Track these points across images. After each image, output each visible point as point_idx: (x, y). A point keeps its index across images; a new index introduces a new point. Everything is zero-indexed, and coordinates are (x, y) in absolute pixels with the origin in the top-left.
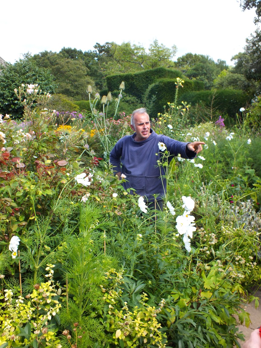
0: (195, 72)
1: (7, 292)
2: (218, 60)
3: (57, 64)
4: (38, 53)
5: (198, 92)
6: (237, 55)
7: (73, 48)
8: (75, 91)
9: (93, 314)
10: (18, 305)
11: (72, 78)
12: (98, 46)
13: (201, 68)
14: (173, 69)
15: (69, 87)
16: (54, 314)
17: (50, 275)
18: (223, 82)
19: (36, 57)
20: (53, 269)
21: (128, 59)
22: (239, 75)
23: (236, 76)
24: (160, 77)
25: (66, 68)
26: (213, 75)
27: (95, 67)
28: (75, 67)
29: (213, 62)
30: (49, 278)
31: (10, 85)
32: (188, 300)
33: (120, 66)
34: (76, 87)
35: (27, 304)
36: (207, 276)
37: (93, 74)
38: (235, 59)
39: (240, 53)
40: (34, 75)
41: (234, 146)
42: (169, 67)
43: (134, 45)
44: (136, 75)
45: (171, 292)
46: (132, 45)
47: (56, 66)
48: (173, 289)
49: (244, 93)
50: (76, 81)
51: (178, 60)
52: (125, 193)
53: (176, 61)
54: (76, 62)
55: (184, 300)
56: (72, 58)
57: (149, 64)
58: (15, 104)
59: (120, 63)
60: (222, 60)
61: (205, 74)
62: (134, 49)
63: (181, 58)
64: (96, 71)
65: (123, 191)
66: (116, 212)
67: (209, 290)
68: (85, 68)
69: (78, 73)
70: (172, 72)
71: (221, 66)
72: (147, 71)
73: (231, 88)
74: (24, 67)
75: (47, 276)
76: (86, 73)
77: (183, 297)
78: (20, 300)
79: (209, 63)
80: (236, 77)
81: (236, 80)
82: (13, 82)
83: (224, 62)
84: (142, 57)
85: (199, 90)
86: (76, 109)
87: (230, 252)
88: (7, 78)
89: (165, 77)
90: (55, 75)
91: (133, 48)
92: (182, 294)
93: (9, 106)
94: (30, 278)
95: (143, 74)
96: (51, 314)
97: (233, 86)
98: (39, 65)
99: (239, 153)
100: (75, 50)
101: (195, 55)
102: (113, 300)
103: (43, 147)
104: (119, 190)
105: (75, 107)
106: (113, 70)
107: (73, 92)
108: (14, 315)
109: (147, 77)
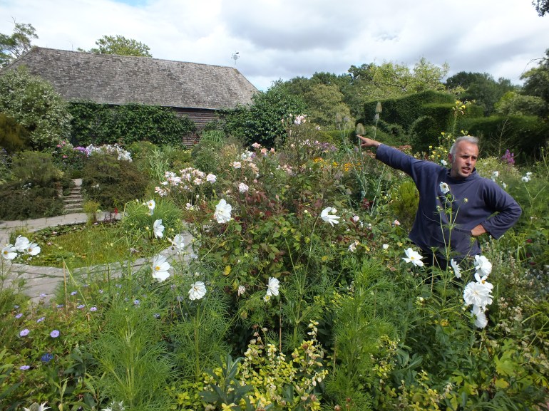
0: (468, 95)
1: (269, 347)
2: (500, 79)
3: (310, 90)
4: (288, 80)
5: (475, 120)
6: (529, 72)
7: (326, 73)
8: (328, 120)
9: (361, 387)
10: (279, 362)
11: (325, 105)
12: (353, 69)
13: (476, 91)
14: (444, 92)
15: (322, 115)
16: (320, 380)
17: (313, 333)
18: (509, 107)
19: (287, 84)
20: (317, 326)
21: (389, 82)
22: (532, 97)
23: (527, 98)
24: (427, 101)
25: (319, 95)
26: (493, 99)
27: (349, 92)
28: (329, 93)
29: (493, 81)
30: (312, 336)
31: (262, 114)
32: (475, 386)
33: (379, 90)
34: (329, 115)
35: (288, 363)
36: (499, 359)
37: (347, 100)
38: (526, 77)
39: (533, 69)
40: (286, 103)
41: (532, 190)
42: (438, 90)
43: (397, 66)
44: (398, 101)
45: (452, 372)
46: (394, 66)
47: (309, 93)
48: (455, 369)
49: (538, 120)
50: (329, 109)
51: (447, 80)
52: (400, 244)
53: (446, 82)
54: (330, 87)
55: (471, 386)
56: (325, 83)
57: (414, 86)
58: (265, 135)
59: (379, 87)
60: (505, 79)
61: (482, 97)
62: (396, 70)
63: (451, 78)
64: (350, 97)
65: (397, 241)
66: (388, 266)
67: (503, 377)
68: (339, 94)
69: (332, 100)
70: (442, 96)
71: (505, 86)
72: (412, 96)
73: (520, 114)
74: (276, 95)
75: (309, 333)
76: (340, 100)
77: (468, 381)
78: (282, 358)
79: (488, 84)
80: (527, 101)
81: (527, 103)
82: (265, 111)
83: (508, 81)
84: (405, 79)
85: (476, 116)
86: (329, 140)
87: (529, 330)
88: (259, 107)
89: (434, 102)
90: (307, 102)
91: (394, 69)
92: (467, 377)
93: (259, 136)
94: (290, 333)
95: (407, 99)
96: (316, 380)
97: (523, 111)
98: (291, 92)
99: (539, 199)
100: (328, 75)
101: (470, 74)
102: (385, 374)
103: (308, 185)
104: (392, 239)
105: (328, 138)
106: (371, 95)
107: (325, 121)
108: (275, 372)
109: (412, 103)
